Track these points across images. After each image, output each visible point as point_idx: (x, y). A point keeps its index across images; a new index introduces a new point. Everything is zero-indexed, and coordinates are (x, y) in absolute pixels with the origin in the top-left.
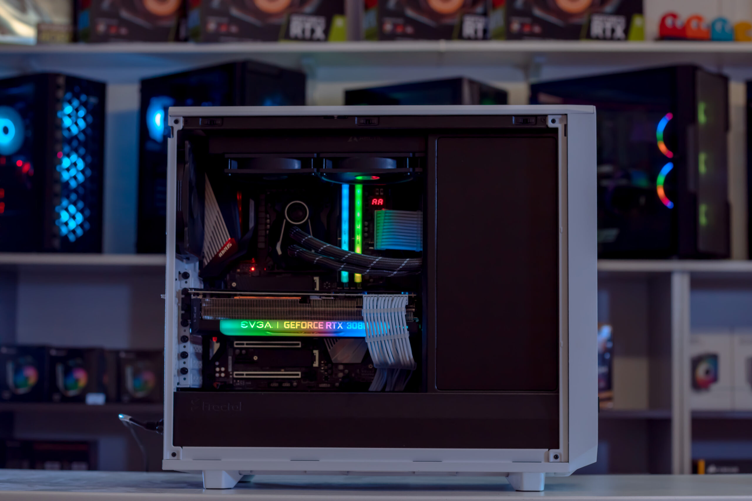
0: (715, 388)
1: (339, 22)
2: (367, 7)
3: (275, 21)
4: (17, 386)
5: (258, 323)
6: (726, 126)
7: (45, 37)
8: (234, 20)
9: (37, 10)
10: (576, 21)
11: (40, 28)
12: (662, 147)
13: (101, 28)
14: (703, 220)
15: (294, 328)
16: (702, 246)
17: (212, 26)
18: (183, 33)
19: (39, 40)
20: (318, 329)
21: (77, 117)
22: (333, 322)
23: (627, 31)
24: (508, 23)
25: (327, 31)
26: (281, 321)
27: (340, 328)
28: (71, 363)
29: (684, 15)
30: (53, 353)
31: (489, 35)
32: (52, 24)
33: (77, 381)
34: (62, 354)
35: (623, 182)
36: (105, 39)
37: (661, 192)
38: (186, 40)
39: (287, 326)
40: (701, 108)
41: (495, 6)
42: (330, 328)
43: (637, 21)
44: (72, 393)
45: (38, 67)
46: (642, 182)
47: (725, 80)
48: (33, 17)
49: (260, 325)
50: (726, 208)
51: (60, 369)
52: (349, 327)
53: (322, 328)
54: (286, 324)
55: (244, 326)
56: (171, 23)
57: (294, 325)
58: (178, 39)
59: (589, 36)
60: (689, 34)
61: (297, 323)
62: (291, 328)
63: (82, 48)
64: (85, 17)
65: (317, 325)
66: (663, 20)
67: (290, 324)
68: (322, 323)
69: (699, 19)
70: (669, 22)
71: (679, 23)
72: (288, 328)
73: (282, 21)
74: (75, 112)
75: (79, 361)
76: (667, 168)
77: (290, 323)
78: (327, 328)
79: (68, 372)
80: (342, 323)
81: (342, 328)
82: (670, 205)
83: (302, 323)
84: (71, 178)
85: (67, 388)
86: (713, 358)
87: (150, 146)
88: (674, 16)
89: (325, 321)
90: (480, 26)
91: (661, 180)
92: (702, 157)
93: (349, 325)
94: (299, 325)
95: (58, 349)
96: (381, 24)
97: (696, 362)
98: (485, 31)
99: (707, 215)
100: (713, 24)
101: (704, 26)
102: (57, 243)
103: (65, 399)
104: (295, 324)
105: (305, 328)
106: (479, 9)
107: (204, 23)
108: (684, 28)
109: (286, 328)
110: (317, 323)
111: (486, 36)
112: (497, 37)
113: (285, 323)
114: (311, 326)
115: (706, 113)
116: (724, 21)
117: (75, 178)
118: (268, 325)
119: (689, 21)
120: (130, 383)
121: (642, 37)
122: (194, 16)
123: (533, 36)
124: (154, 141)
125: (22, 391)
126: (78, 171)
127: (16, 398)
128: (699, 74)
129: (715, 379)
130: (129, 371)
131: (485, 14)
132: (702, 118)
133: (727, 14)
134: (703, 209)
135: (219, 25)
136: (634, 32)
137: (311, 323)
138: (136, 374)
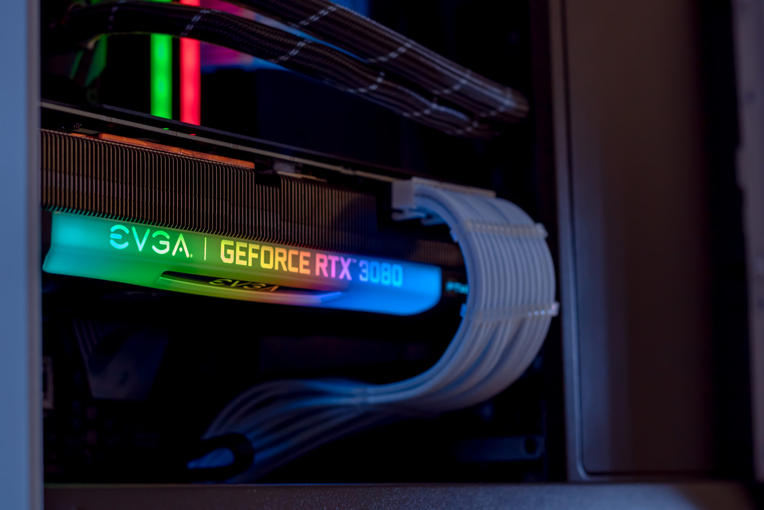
5: (155, 235)
15: (244, 263)
20: (298, 275)
22: (331, 254)
26: (215, 237)
27: (345, 276)
39: (228, 256)
42: (326, 274)
49: (162, 242)
52: (364, 275)
53: (307, 272)
54: (227, 247)
55: (118, 241)
57: (243, 254)
61: (252, 247)
62: (237, 263)
65: (296, 262)
67: (234, 248)
68: (308, 254)
72: (230, 261)
77: (235, 244)
78: (317, 273)
80: (349, 260)
81: (349, 277)
83: (264, 248)
89: (314, 250)
93: (364, 271)
94: (256, 256)
104: (246, 250)
105: (269, 266)
109: (224, 262)
110: (296, 253)
113: (224, 243)
114: (283, 260)
118: (181, 245)
137: (284, 251)
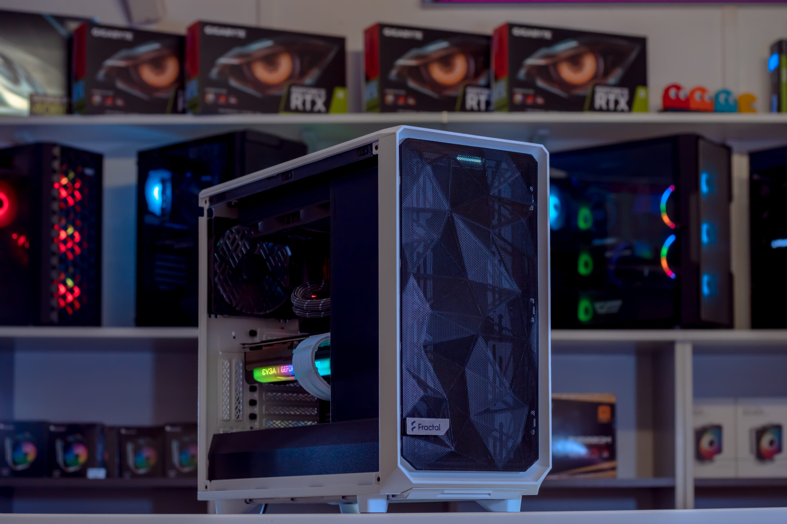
0: (718, 458)
1: (340, 94)
2: (368, 78)
3: (275, 92)
4: (15, 463)
6: (729, 197)
7: (38, 108)
8: (233, 91)
9: (30, 81)
10: (580, 92)
11: (32, 100)
12: (666, 219)
13: (97, 99)
14: (705, 290)
16: (705, 315)
17: (210, 97)
18: (180, 106)
19: (32, 112)
21: (74, 189)
23: (630, 103)
24: (511, 95)
25: (328, 104)
28: (71, 439)
29: (688, 86)
30: (52, 428)
31: (492, 107)
32: (45, 95)
33: (77, 456)
34: (62, 429)
35: (627, 253)
36: (100, 110)
37: (664, 264)
38: (184, 112)
40: (704, 178)
41: (497, 78)
43: (641, 92)
44: (72, 469)
45: (29, 138)
46: (646, 253)
47: (728, 151)
48: (26, 88)
50: (730, 278)
51: (59, 445)
56: (169, 95)
58: (175, 111)
59: (592, 108)
60: (693, 106)
63: (77, 120)
64: (79, 89)
66: (667, 91)
69: (703, 90)
70: (672, 93)
71: (682, 95)
73: (283, 92)
74: (71, 184)
75: (79, 437)
76: (671, 240)
79: (67, 448)
82: (673, 276)
84: (68, 250)
85: (66, 465)
86: (718, 429)
87: (148, 219)
88: (678, 88)
90: (483, 98)
91: (664, 251)
92: (705, 228)
95: (57, 425)
96: (382, 95)
97: (699, 434)
98: (488, 103)
99: (709, 285)
100: (717, 96)
101: (707, 98)
102: (54, 316)
103: (65, 475)
106: (482, 81)
107: (203, 94)
108: (688, 100)
111: (488, 107)
112: (500, 109)
115: (708, 183)
116: (727, 93)
117: (72, 250)
119: (693, 92)
120: (131, 460)
121: (645, 109)
122: (192, 86)
123: (535, 107)
124: (153, 214)
125: (20, 467)
126: (75, 243)
127: (15, 474)
128: (701, 143)
129: (719, 450)
130: (130, 448)
131: (488, 86)
132: (704, 188)
133: (731, 86)
134: (705, 279)
135: (218, 96)
136: (637, 103)
138: (137, 451)
